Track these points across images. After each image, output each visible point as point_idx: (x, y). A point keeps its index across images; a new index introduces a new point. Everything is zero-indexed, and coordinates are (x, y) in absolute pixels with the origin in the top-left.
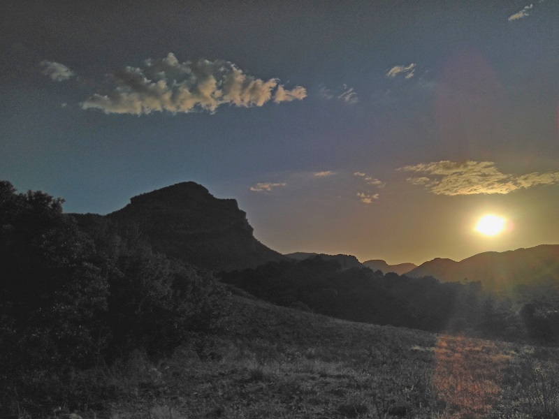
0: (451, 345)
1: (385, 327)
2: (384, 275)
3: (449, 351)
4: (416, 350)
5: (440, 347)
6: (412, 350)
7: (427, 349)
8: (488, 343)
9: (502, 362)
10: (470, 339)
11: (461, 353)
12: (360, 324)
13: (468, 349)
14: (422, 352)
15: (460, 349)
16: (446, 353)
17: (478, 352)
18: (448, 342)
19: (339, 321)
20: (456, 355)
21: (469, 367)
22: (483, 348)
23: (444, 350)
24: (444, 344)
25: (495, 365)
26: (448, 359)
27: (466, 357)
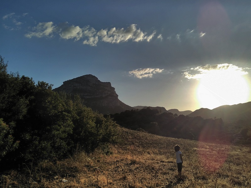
0: (211, 147)
1: (180, 139)
2: (178, 116)
3: (210, 150)
4: (195, 150)
5: (206, 148)
6: (194, 150)
7: (200, 149)
8: (227, 147)
9: (235, 155)
10: (219, 145)
11: (216, 151)
12: (169, 138)
13: (219, 149)
14: (198, 150)
15: (215, 149)
16: (209, 151)
17: (223, 150)
18: (209, 146)
19: (159, 137)
20: (214, 152)
21: (221, 157)
22: (226, 148)
23: (208, 150)
24: (208, 147)
25: (232, 156)
26: (210, 154)
27: (218, 153)
